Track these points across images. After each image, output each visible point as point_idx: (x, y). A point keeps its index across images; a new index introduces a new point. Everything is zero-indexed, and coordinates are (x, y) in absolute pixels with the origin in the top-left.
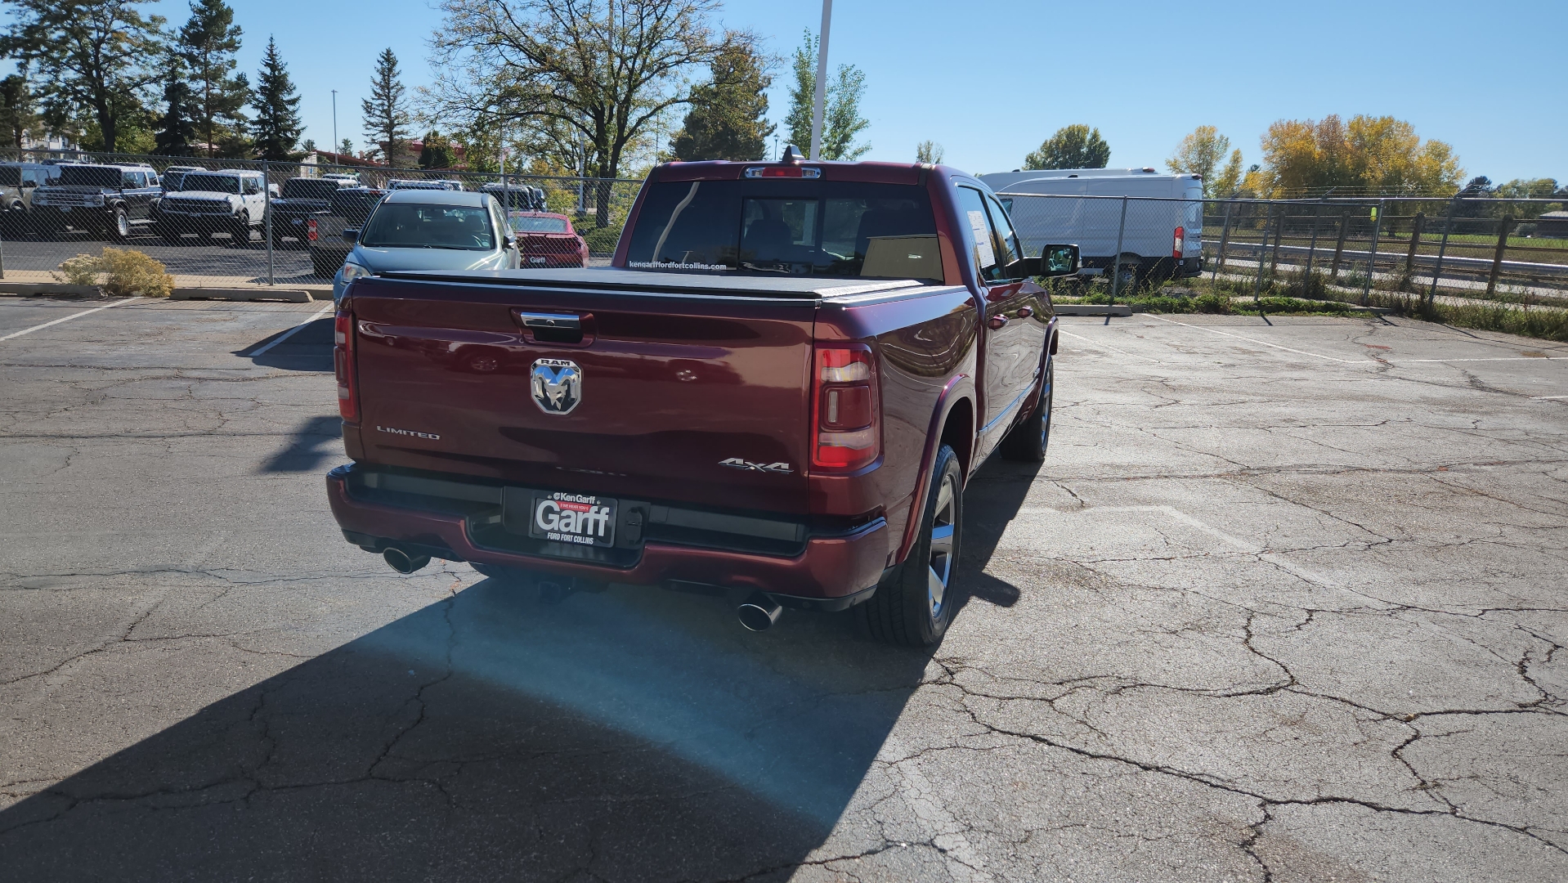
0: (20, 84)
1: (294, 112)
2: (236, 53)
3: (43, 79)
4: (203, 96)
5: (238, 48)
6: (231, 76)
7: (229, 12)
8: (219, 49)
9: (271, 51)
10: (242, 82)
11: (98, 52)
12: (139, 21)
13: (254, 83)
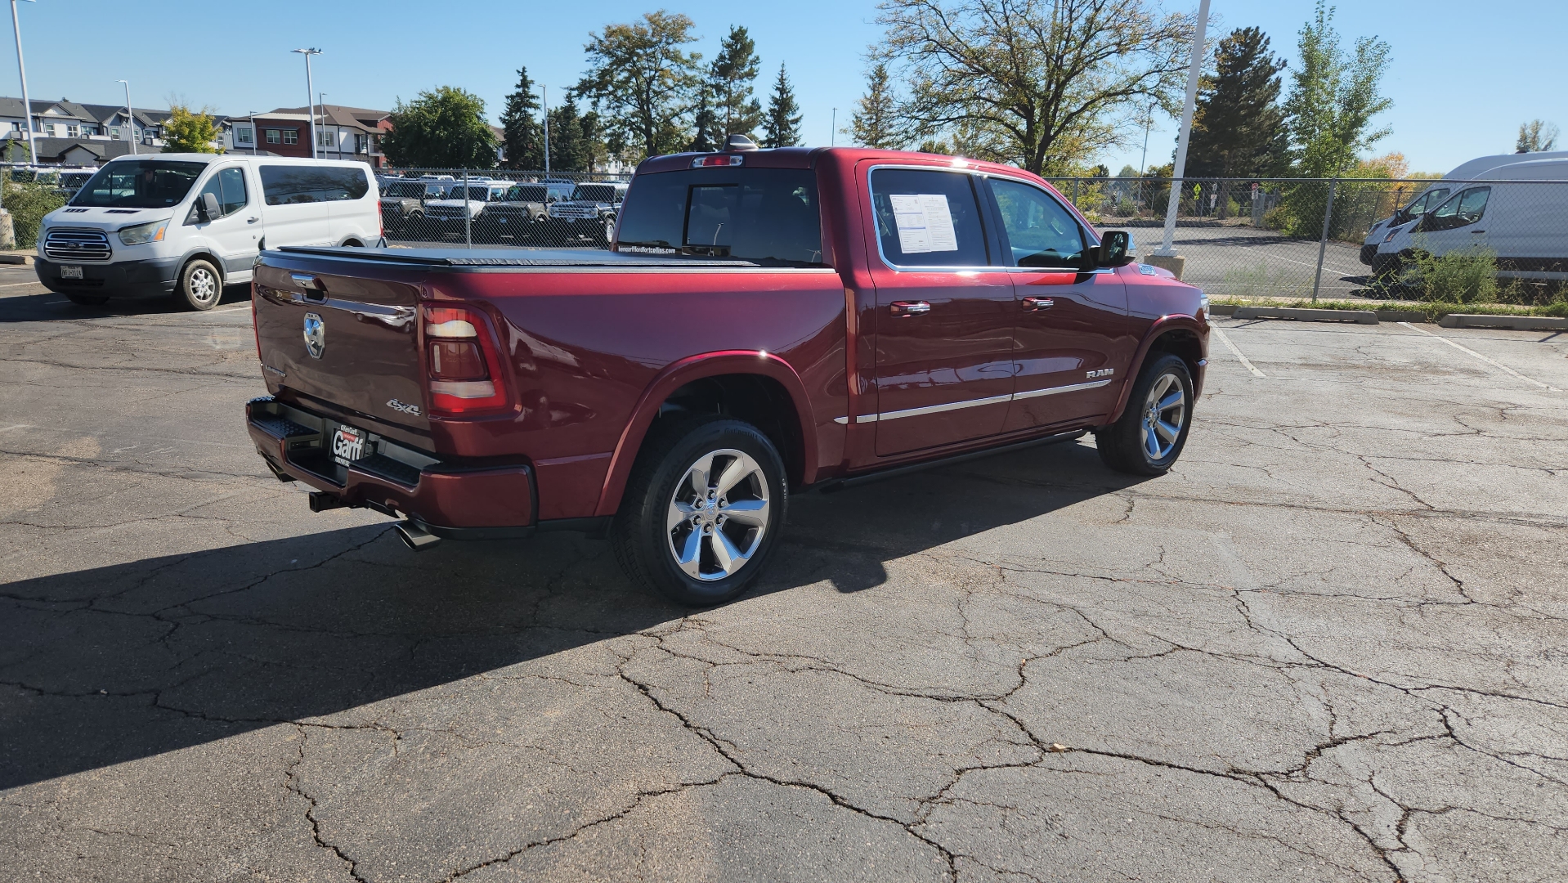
0: (595, 119)
1: (796, 131)
2: (754, 80)
3: (609, 114)
4: (725, 121)
5: (755, 76)
6: (747, 102)
7: (752, 43)
8: (741, 78)
9: (782, 76)
10: (755, 106)
11: (649, 88)
12: (681, 59)
13: (766, 106)
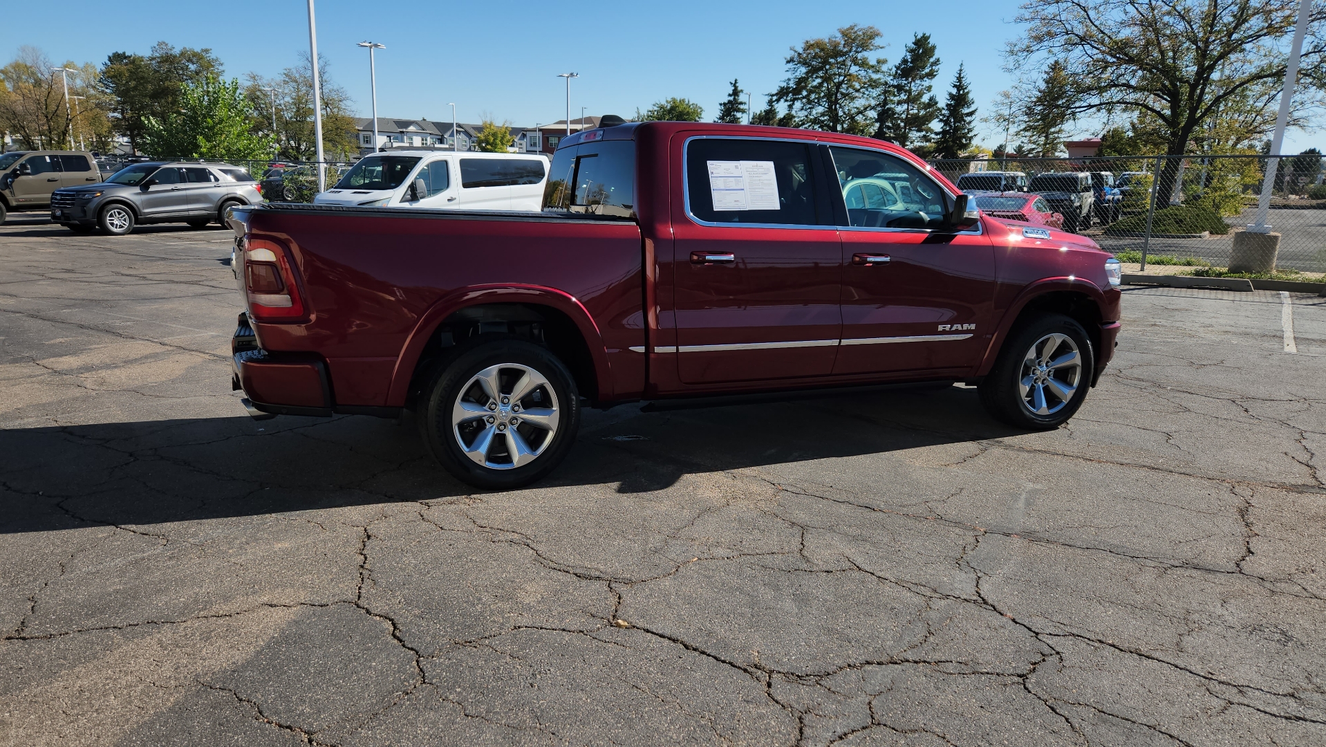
0: (791, 119)
1: (970, 122)
2: (934, 80)
3: (802, 114)
4: (904, 116)
5: (935, 75)
6: (925, 99)
7: (934, 48)
8: (922, 78)
9: (960, 74)
10: (932, 102)
11: (838, 91)
12: (867, 64)
13: (942, 102)
